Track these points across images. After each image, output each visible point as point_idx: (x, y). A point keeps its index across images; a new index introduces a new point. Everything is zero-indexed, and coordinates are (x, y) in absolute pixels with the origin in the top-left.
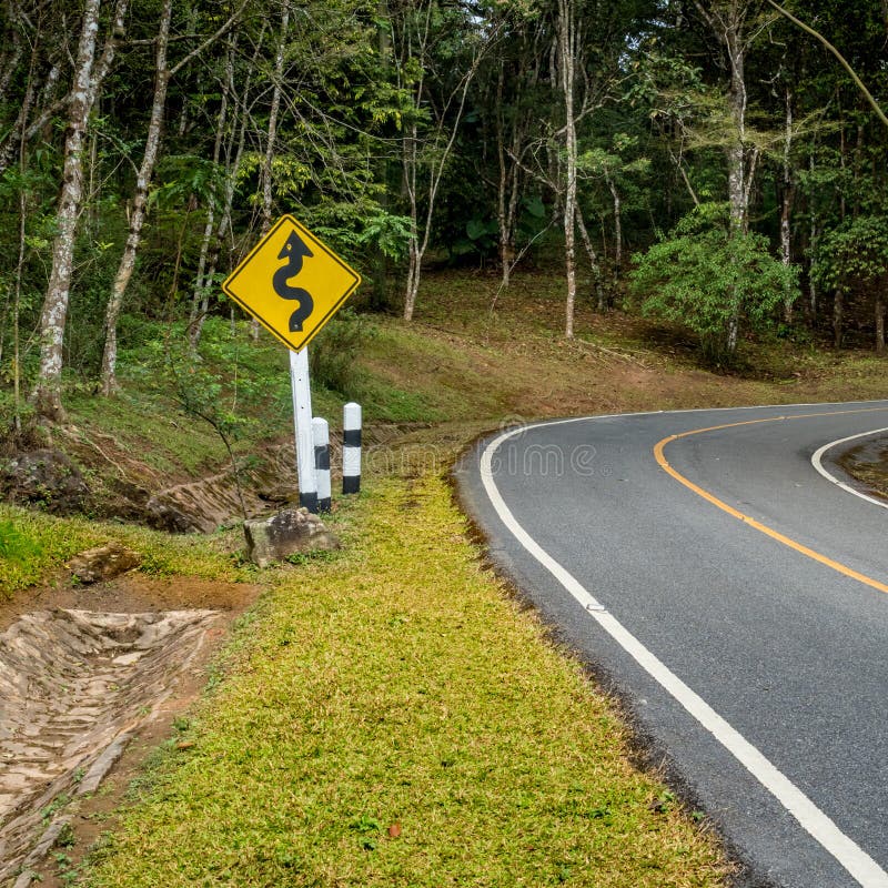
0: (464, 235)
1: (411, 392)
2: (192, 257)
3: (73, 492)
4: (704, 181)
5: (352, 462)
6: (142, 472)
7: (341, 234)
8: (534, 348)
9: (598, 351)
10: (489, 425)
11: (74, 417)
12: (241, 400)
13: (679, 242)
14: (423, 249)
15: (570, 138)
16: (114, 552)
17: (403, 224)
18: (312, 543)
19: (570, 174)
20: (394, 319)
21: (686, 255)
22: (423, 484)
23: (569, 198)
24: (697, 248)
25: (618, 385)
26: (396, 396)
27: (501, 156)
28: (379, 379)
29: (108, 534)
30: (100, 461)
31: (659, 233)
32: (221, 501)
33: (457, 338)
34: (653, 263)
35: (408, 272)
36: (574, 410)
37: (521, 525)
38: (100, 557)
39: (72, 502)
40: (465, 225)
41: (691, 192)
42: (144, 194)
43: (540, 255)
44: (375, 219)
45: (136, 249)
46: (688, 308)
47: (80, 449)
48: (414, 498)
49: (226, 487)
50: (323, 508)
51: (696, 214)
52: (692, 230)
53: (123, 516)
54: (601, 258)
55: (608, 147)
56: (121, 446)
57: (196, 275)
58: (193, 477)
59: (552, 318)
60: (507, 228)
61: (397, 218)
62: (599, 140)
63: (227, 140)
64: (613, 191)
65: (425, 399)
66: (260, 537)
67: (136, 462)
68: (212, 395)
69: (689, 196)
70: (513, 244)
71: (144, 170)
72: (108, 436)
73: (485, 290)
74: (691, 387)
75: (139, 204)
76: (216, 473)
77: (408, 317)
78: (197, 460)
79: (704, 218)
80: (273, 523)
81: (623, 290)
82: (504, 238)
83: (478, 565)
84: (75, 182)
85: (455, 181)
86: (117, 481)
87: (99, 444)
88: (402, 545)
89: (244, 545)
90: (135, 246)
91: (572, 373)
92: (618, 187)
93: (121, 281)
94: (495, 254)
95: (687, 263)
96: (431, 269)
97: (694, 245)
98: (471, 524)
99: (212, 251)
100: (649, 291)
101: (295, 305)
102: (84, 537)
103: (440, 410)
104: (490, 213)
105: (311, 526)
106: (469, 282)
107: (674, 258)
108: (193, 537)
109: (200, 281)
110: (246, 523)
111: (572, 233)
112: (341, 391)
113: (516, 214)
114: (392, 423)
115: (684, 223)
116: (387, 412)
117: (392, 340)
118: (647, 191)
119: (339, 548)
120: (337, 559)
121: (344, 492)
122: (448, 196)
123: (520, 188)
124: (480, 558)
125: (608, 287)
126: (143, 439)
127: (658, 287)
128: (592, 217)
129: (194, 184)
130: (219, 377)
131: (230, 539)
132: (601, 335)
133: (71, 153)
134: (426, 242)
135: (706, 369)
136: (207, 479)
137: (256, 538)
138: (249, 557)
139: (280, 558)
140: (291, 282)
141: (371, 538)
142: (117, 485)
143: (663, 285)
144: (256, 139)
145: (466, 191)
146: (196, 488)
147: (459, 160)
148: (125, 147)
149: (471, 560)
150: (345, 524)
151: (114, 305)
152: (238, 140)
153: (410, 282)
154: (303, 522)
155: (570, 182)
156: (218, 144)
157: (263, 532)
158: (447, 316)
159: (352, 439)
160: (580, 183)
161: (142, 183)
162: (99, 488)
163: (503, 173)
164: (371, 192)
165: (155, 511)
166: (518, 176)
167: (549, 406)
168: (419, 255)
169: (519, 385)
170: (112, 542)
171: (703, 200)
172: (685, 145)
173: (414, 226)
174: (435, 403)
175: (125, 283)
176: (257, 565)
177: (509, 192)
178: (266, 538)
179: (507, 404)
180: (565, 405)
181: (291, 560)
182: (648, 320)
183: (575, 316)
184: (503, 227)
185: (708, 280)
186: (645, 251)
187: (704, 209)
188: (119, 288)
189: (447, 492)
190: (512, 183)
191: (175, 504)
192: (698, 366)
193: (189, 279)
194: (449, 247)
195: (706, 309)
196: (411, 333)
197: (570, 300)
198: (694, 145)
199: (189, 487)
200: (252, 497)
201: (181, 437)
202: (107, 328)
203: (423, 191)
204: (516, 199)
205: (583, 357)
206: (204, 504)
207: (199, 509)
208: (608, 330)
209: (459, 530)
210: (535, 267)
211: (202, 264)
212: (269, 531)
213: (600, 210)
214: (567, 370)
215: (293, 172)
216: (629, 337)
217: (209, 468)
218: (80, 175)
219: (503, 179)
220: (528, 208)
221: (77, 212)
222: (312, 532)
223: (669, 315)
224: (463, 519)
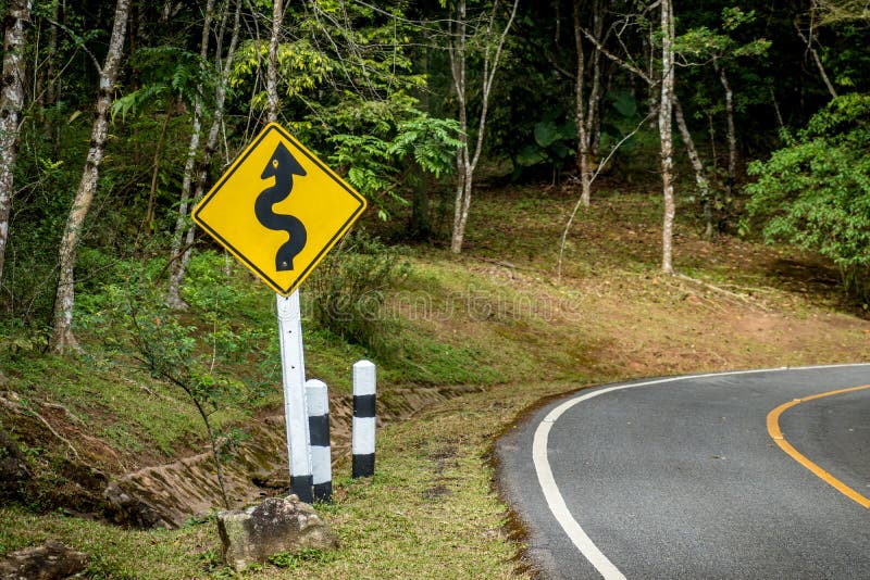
0: (531, 140)
1: (458, 346)
2: (174, 176)
3: (11, 477)
4: (842, 66)
5: (364, 435)
6: (100, 452)
7: (366, 144)
8: (621, 286)
9: (705, 289)
10: (555, 387)
11: (15, 381)
12: (222, 358)
13: (811, 145)
14: (475, 159)
15: (665, 14)
16: (52, 552)
17: (446, 129)
18: (303, 539)
19: (665, 61)
20: (439, 251)
21: (822, 162)
22: (457, 465)
23: (665, 91)
24: (834, 153)
25: (731, 334)
26: (439, 351)
27: (578, 38)
28: (415, 328)
29: (46, 530)
30: (46, 437)
31: (784, 134)
32: (202, 487)
33: (520, 275)
34: (777, 175)
35: (455, 191)
36: (673, 367)
37: (575, 517)
38: (35, 558)
39: (9, 489)
40: (533, 129)
41: (826, 80)
42: (108, 97)
43: (631, 166)
44: (410, 124)
45: (100, 168)
46: (826, 231)
47: (21, 422)
48: (442, 482)
49: (210, 470)
50: (320, 496)
51: (834, 109)
52: (828, 130)
53: (73, 508)
54: (709, 168)
55: (716, 25)
56: (74, 418)
57: (179, 199)
58: (167, 457)
59: (646, 248)
60: (587, 131)
61: (438, 121)
62: (707, 15)
63: (219, 27)
64: (724, 81)
65: (476, 354)
66: (236, 533)
67: (92, 438)
68: (184, 351)
69: (824, 86)
70: (595, 151)
71: (108, 67)
72: (57, 405)
73: (558, 212)
74: (828, 336)
75: (102, 110)
76: (197, 452)
77: (456, 248)
78: (172, 435)
79: (844, 114)
80: (253, 514)
81: (740, 210)
82: (583, 145)
83: (512, 567)
84: (16, 85)
85: (519, 71)
86: (67, 462)
87: (45, 415)
88: (418, 543)
89: (218, 543)
90: (97, 163)
91: (671, 320)
92: (730, 76)
93: (80, 207)
94: (572, 165)
95: (823, 174)
96: (488, 186)
97: (832, 149)
98: (511, 515)
99: (199, 166)
100: (772, 210)
101: (283, 237)
102: (16, 533)
103: (496, 369)
104: (565, 113)
105: (302, 518)
106: (538, 202)
107: (804, 167)
108: (156, 534)
109: (183, 206)
110: (221, 514)
111: (669, 136)
112: (365, 344)
113: (599, 113)
114: (432, 385)
115: (817, 121)
116: (426, 372)
117: (433, 279)
118: (770, 80)
119: (338, 546)
120: (334, 559)
121: (355, 475)
122: (511, 92)
123: (603, 80)
124: (514, 559)
125: (719, 206)
126: (104, 409)
127: (785, 205)
128: (698, 115)
129: (174, 83)
130: (193, 328)
131: (200, 535)
132: (709, 270)
133: (11, 48)
134: (478, 151)
135: (849, 312)
136: (186, 460)
137: (232, 534)
138: (222, 560)
139: (261, 559)
140: (278, 208)
141: (379, 534)
142: (66, 468)
143: (791, 202)
144: (252, 25)
145: (534, 85)
146: (171, 471)
147: (525, 45)
148: (78, 40)
149: (505, 561)
150: (347, 515)
151: (70, 238)
152: (232, 26)
153: (458, 204)
154: (291, 513)
155: (665, 71)
156: (206, 32)
157: (241, 526)
158: (508, 246)
159: (365, 406)
160: (678, 71)
161: (105, 84)
162: (44, 471)
163: (581, 60)
164: (409, 86)
165: (114, 500)
166: (600, 63)
167: (638, 362)
168: (470, 168)
169: (599, 335)
170: (51, 539)
171: (842, 91)
172: (816, 20)
173: (462, 131)
174: (488, 360)
175: (85, 210)
176: (233, 568)
177: (589, 85)
178: (245, 534)
179: (583, 360)
180: (659, 361)
181: (276, 562)
182: (772, 248)
183: (675, 244)
184: (582, 130)
185: (852, 196)
186: (766, 158)
187: (843, 102)
188: (77, 216)
189: (487, 474)
190: (593, 73)
191: (141, 492)
192: (838, 308)
193: (168, 204)
194: (513, 157)
195: (849, 233)
196: (459, 269)
197: (668, 224)
198: (827, 19)
199: (161, 470)
200: (243, 482)
201: (155, 407)
202: (60, 268)
203: (474, 85)
204: (598, 94)
205: (685, 297)
206: (179, 492)
207: (173, 498)
208: (720, 262)
209: (494, 524)
210: (625, 181)
211: (186, 185)
212: (248, 524)
213: (708, 107)
214: (664, 314)
215: (306, 64)
216: (747, 271)
217: (187, 446)
218: (22, 75)
219: (581, 69)
220: (615, 104)
221: (18, 122)
222: (302, 526)
223: (799, 242)
224: (501, 509)
